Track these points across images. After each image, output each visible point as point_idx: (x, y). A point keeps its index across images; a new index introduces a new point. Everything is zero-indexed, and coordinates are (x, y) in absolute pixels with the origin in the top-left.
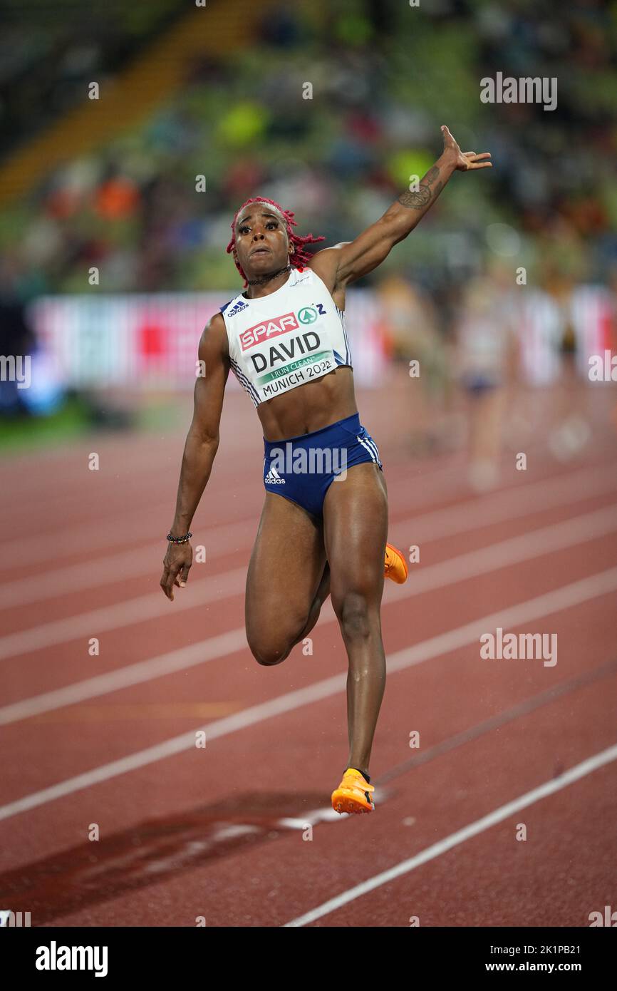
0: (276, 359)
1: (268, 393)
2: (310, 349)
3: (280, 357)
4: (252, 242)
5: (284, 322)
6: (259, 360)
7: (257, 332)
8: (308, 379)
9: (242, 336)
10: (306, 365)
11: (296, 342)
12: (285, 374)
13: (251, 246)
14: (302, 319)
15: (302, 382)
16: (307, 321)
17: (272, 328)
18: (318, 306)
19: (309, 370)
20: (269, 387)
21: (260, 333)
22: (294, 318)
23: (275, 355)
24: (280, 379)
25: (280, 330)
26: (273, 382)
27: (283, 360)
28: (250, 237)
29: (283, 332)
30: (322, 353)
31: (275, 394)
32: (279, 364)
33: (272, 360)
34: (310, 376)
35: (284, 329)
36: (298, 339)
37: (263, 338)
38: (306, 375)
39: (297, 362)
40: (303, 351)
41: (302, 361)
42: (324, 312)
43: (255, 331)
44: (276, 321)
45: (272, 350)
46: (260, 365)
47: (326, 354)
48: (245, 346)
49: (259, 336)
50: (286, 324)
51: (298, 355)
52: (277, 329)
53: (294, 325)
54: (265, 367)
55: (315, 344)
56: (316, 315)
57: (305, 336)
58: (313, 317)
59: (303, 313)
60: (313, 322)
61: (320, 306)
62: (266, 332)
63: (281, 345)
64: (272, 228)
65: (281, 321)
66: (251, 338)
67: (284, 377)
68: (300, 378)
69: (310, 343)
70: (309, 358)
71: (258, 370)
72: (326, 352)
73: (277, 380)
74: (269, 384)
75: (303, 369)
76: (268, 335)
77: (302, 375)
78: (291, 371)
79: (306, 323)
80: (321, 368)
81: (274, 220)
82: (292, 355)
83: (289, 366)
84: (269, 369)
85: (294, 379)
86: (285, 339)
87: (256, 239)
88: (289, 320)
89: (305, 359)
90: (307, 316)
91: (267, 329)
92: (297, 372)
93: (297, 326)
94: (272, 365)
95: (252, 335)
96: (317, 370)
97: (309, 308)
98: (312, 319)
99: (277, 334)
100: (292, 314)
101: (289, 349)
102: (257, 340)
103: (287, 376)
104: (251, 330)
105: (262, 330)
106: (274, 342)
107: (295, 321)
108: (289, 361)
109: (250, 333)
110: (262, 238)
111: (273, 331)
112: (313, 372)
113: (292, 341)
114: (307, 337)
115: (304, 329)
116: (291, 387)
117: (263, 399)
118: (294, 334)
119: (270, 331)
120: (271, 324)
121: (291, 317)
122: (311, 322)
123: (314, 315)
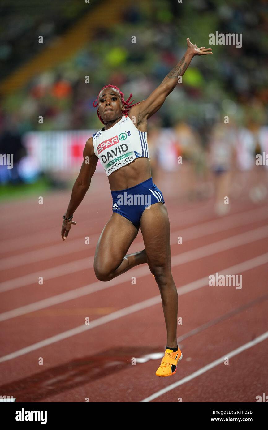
0: (110, 157)
1: (109, 172)
2: (123, 151)
3: (111, 156)
4: (105, 106)
5: (113, 140)
6: (104, 157)
7: (102, 146)
8: (123, 165)
9: (97, 148)
10: (122, 159)
11: (118, 149)
12: (114, 163)
13: (104, 108)
14: (120, 138)
15: (121, 166)
16: (122, 139)
17: (108, 143)
18: (127, 132)
19: (123, 161)
21: (103, 146)
23: (109, 155)
24: (112, 166)
25: (112, 144)
26: (110, 167)
27: (113, 157)
28: (104, 104)
29: (113, 145)
30: (129, 153)
31: (112, 172)
32: (111, 159)
33: (108, 157)
34: (124, 163)
35: (113, 143)
36: (118, 147)
38: (122, 163)
39: (118, 158)
40: (121, 153)
41: (120, 157)
42: (131, 135)
44: (110, 140)
45: (108, 153)
46: (105, 160)
47: (131, 153)
48: (99, 152)
49: (103, 147)
50: (114, 141)
51: (119, 155)
52: (110, 143)
53: (117, 141)
54: (106, 161)
55: (126, 149)
56: (127, 136)
57: (121, 146)
59: (121, 135)
60: (125, 139)
61: (129, 132)
63: (112, 151)
64: (114, 100)
65: (112, 140)
66: (100, 148)
67: (113, 165)
68: (120, 165)
69: (124, 148)
70: (123, 155)
71: (104, 162)
72: (131, 152)
73: (111, 166)
74: (109, 168)
75: (121, 161)
76: (106, 147)
77: (120, 163)
78: (116, 161)
79: (122, 140)
80: (129, 159)
81: (115, 96)
82: (116, 155)
83: (115, 159)
84: (108, 162)
85: (117, 165)
86: (113, 148)
87: (107, 105)
88: (115, 139)
89: (122, 156)
90: (123, 137)
91: (106, 144)
92: (118, 162)
93: (118, 142)
94: (109, 160)
95: (100, 147)
96: (127, 161)
97: (124, 133)
98: (124, 138)
99: (110, 146)
100: (117, 137)
101: (115, 152)
102: (102, 149)
103: (115, 164)
104: (100, 145)
105: (104, 144)
107: (118, 140)
108: (115, 157)
110: (109, 105)
112: (125, 162)
113: (116, 148)
114: (122, 146)
115: (121, 143)
116: (116, 169)
117: (108, 174)
118: (117, 145)
119: (107, 145)
120: (108, 142)
121: (116, 138)
122: (124, 139)
123: (125, 136)
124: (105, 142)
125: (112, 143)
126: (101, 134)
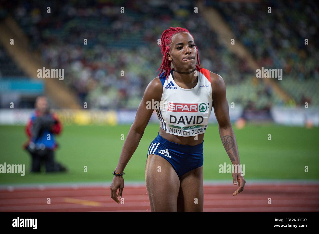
0: (181, 122)
1: (171, 132)
2: (197, 123)
3: (183, 122)
5: (192, 107)
6: (173, 119)
7: (178, 107)
15: (188, 136)
16: (202, 110)
17: (186, 108)
18: (208, 104)
19: (193, 131)
20: (173, 129)
21: (179, 108)
23: (181, 120)
25: (189, 110)
27: (184, 124)
29: (190, 112)
32: (181, 125)
33: (179, 122)
34: (193, 134)
35: (191, 110)
36: (195, 117)
37: (179, 110)
38: (191, 133)
39: (189, 127)
40: (194, 123)
41: (191, 126)
43: (177, 106)
44: (189, 105)
45: (182, 117)
48: (169, 109)
49: (178, 109)
50: (193, 108)
52: (188, 109)
53: (196, 110)
54: (174, 122)
55: (200, 122)
57: (198, 117)
62: (182, 109)
63: (186, 117)
65: (191, 106)
68: (188, 134)
71: (171, 122)
72: (203, 125)
75: (190, 131)
76: (182, 110)
77: (189, 133)
78: (185, 129)
80: (198, 131)
82: (189, 123)
84: (176, 124)
86: (189, 115)
88: (195, 107)
91: (183, 107)
92: (188, 131)
93: (197, 112)
94: (178, 123)
95: (175, 107)
96: (196, 132)
97: (204, 104)
98: (204, 110)
100: (197, 105)
101: (189, 120)
102: (176, 110)
103: (183, 131)
104: (176, 104)
105: (181, 107)
106: (184, 115)
107: (197, 109)
108: (186, 125)
109: (174, 105)
111: (186, 109)
112: (194, 133)
113: (192, 117)
115: (199, 114)
116: (183, 135)
117: (168, 132)
118: (194, 114)
119: (184, 109)
120: (186, 106)
121: (196, 106)
122: (203, 111)
123: (206, 108)
124: (184, 105)
125: (189, 109)
126: (176, 88)
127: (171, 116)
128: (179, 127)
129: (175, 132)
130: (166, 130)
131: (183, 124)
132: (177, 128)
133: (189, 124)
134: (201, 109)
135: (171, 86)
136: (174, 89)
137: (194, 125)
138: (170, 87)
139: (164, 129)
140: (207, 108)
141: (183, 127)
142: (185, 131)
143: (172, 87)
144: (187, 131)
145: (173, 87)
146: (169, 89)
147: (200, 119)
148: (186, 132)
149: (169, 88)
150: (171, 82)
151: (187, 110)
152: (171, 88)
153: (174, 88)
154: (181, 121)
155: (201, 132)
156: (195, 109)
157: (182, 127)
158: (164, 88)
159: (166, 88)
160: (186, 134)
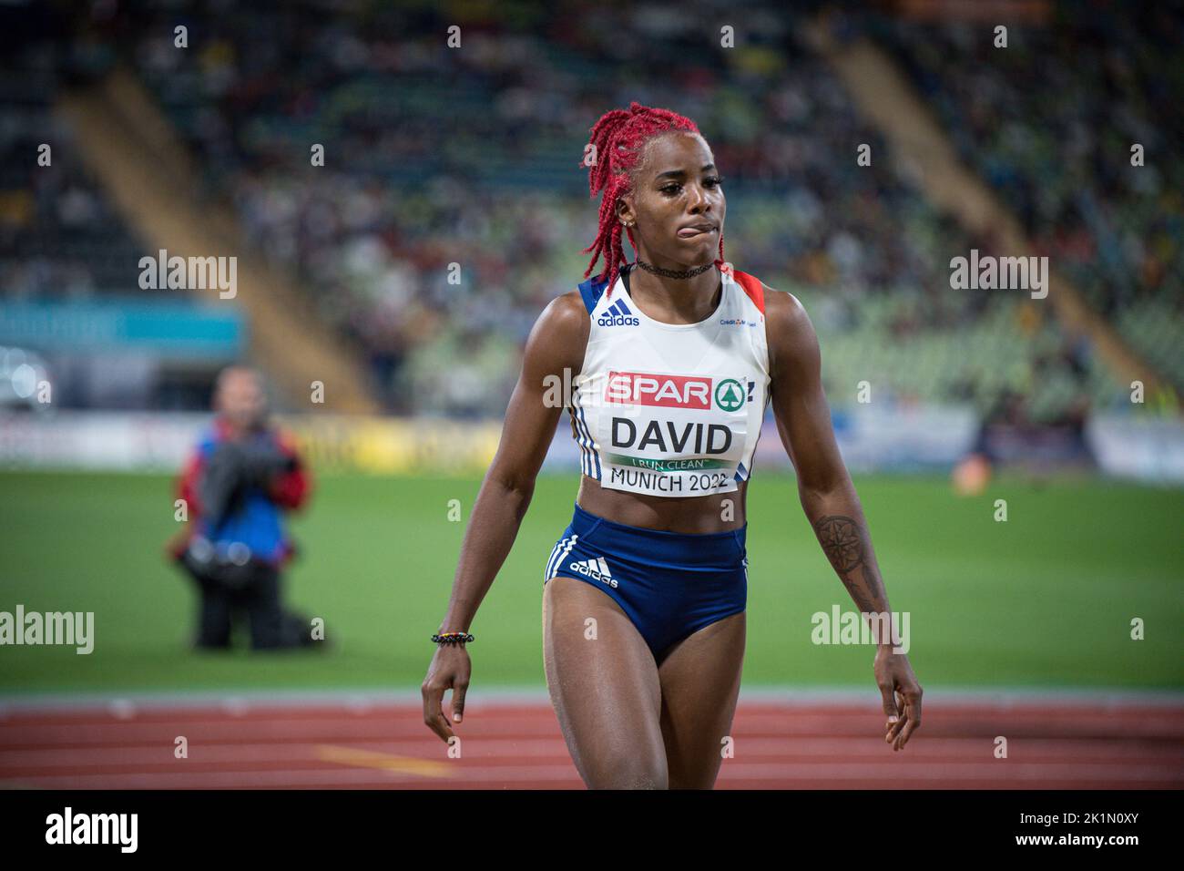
0: (653, 442)
1: (618, 480)
2: (710, 450)
3: (660, 441)
5: (692, 389)
6: (624, 433)
7: (642, 385)
8: (686, 493)
9: (612, 374)
10: (691, 468)
11: (694, 430)
12: (655, 469)
14: (721, 397)
15: (676, 493)
16: (725, 404)
17: (669, 390)
18: (748, 385)
19: (694, 479)
20: (622, 471)
21: (645, 390)
22: (710, 390)
23: (653, 436)
24: (646, 472)
25: (679, 400)
26: (632, 470)
27: (663, 449)
29: (682, 405)
30: (724, 461)
31: (627, 488)
32: (652, 452)
33: (646, 440)
34: (692, 489)
35: (686, 400)
36: (700, 427)
37: (648, 400)
38: (687, 485)
39: (679, 462)
40: (698, 450)
41: (690, 461)
43: (638, 381)
44: (680, 382)
45: (654, 425)
46: (623, 438)
47: (729, 464)
50: (695, 393)
51: (688, 451)
52: (675, 394)
53: (705, 402)
54: (629, 444)
55: (721, 447)
56: (743, 398)
57: (712, 428)
58: (736, 400)
59: (725, 389)
60: (734, 409)
62: (655, 395)
63: (671, 425)
65: (687, 386)
67: (652, 473)
68: (676, 487)
69: (714, 441)
70: (703, 461)
71: (615, 443)
73: (638, 472)
75: (686, 475)
76: (657, 399)
77: (680, 483)
78: (667, 469)
79: (721, 406)
80: (712, 482)
82: (678, 448)
83: (667, 461)
84: (633, 452)
85: (665, 483)
86: (681, 418)
88: (701, 389)
89: (697, 461)
90: (730, 396)
91: (660, 387)
92: (676, 474)
93: (708, 407)
94: (642, 447)
97: (735, 382)
98: (734, 404)
99: (671, 403)
100: (708, 382)
101: (679, 438)
102: (636, 397)
103: (658, 474)
104: (633, 376)
105: (651, 386)
106: (663, 415)
107: (708, 397)
108: (671, 454)
109: (628, 380)
111: (669, 395)
112: (698, 486)
113: (690, 426)
114: (716, 431)
115: (714, 415)
116: (657, 493)
117: (606, 483)
118: (697, 416)
119: (662, 394)
120: (669, 383)
121: (706, 388)
122: (730, 409)
123: (739, 398)
124: (662, 380)
125: (682, 396)
126: (636, 322)
127: (616, 421)
128: (645, 460)
129: (632, 481)
130: (599, 478)
131: (659, 449)
132: (638, 465)
133: (680, 451)
134: (723, 400)
135: (619, 314)
136: (631, 323)
137: (698, 456)
138: (617, 317)
139: (594, 475)
140: (746, 398)
141: (660, 462)
142: (666, 477)
143: (622, 319)
144: (672, 477)
145: (625, 317)
146: (612, 325)
147: (719, 438)
148: (669, 479)
149: (614, 323)
150: (620, 302)
151: (675, 399)
152: (620, 322)
153: (628, 321)
154: (650, 438)
155: (721, 485)
156: (702, 396)
157: (655, 461)
158: (594, 323)
159: (601, 322)
160: (669, 488)
